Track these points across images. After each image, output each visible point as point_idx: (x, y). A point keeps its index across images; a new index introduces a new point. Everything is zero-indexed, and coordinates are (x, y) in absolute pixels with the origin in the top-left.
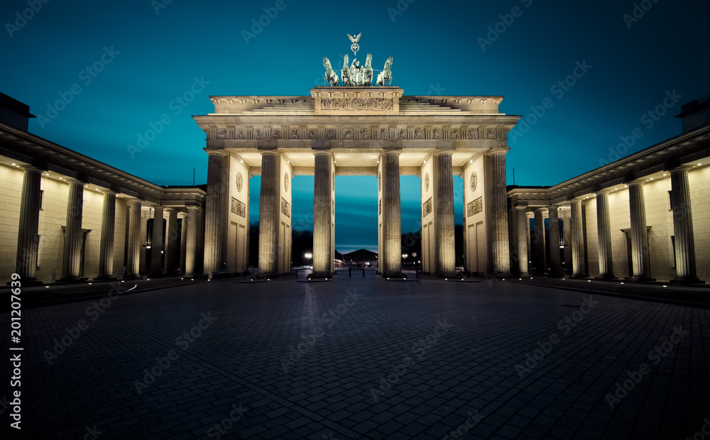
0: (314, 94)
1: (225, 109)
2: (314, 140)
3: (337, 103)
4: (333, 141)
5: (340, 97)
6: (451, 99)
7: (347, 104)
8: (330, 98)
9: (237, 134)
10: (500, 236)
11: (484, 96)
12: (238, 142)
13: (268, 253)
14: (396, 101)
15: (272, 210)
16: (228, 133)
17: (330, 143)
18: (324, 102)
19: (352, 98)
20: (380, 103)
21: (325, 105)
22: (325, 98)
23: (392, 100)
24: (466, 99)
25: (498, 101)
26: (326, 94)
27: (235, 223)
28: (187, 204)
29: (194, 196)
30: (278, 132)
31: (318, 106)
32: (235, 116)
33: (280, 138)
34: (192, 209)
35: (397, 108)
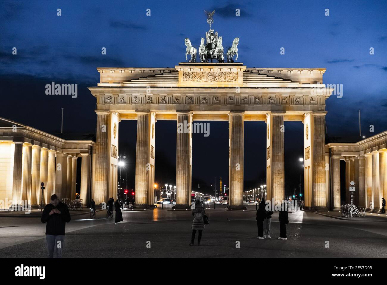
0: (177, 68)
1: (108, 77)
2: (177, 105)
3: (195, 75)
4: (192, 105)
5: (197, 71)
6: (284, 71)
7: (203, 76)
8: (190, 72)
9: (119, 100)
10: (318, 179)
11: (310, 68)
12: (121, 106)
13: (143, 189)
14: (241, 74)
15: (146, 157)
16: (113, 99)
17: (190, 107)
18: (185, 74)
19: (207, 72)
20: (228, 75)
21: (186, 77)
22: (187, 72)
23: (237, 74)
24: (297, 71)
25: (322, 72)
26: (187, 69)
27: (112, 165)
28: (82, 152)
29: (87, 146)
30: (150, 98)
31: (181, 78)
32: (119, 87)
33: (152, 103)
34: (85, 155)
35: (241, 79)
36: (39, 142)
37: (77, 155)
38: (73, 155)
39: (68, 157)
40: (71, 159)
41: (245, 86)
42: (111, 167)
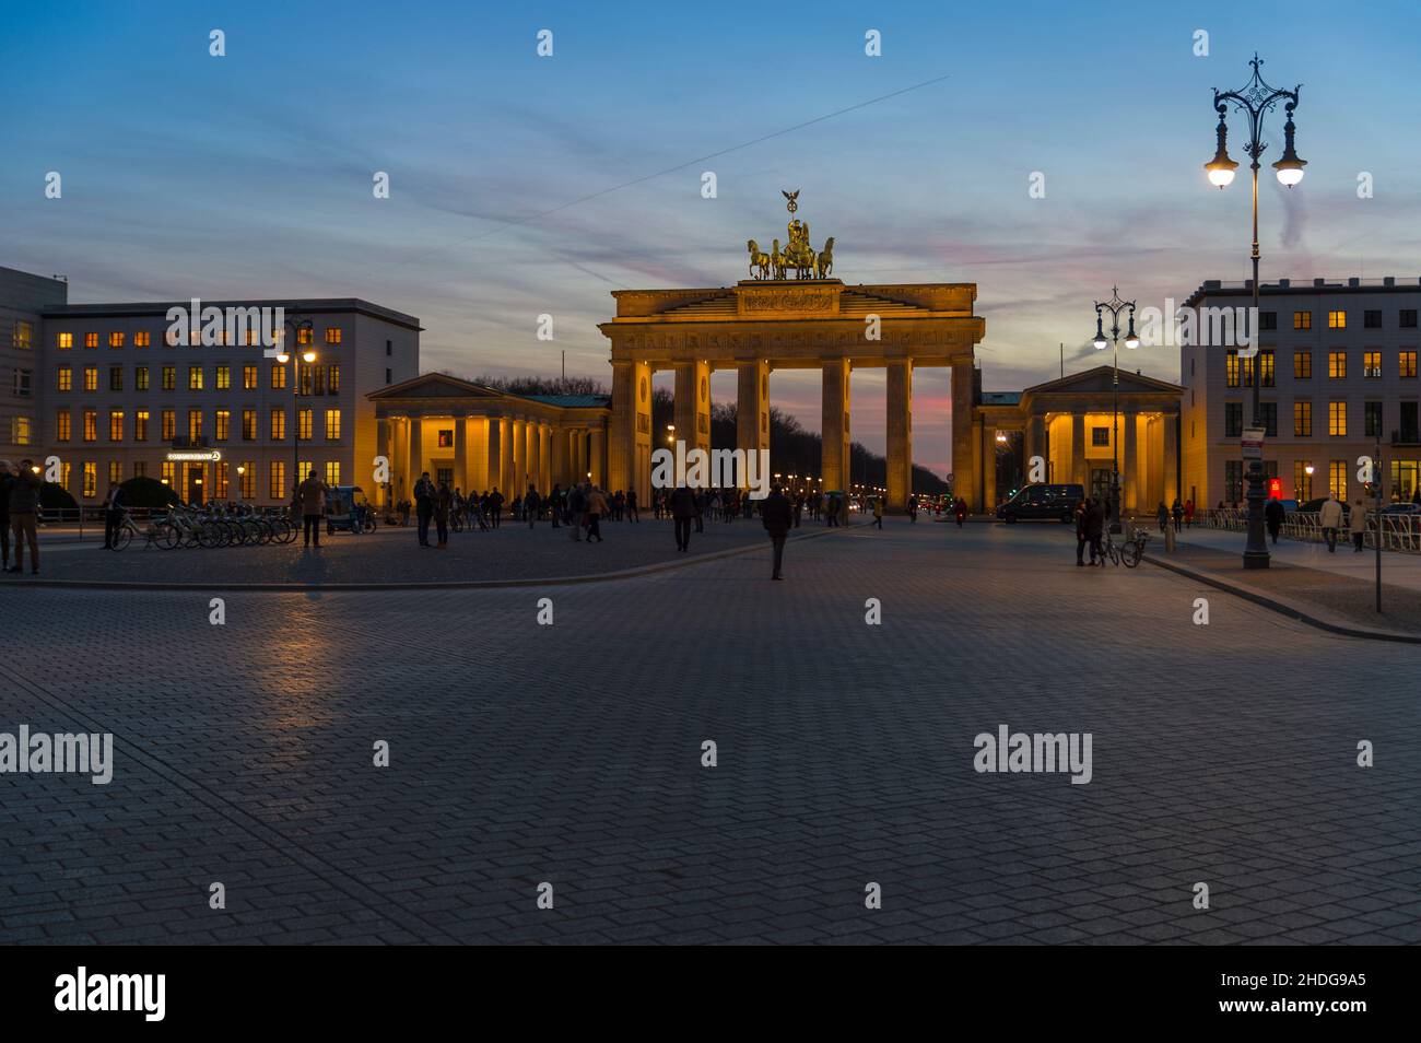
2: (736, 349)
3: (763, 301)
4: (759, 349)
5: (768, 294)
7: (776, 302)
8: (756, 296)
12: (649, 353)
14: (836, 297)
15: (689, 432)
16: (636, 341)
19: (782, 295)
21: (749, 305)
25: (969, 290)
26: (751, 292)
27: (640, 445)
28: (593, 426)
29: (597, 417)
30: (694, 339)
31: (742, 306)
32: (646, 324)
33: (697, 347)
34: (595, 431)
35: (836, 307)
36: (522, 416)
37: (586, 430)
38: (579, 430)
39: (571, 434)
40: (576, 436)
41: (843, 316)
42: (638, 450)
